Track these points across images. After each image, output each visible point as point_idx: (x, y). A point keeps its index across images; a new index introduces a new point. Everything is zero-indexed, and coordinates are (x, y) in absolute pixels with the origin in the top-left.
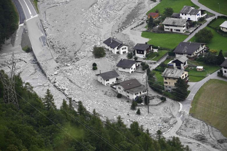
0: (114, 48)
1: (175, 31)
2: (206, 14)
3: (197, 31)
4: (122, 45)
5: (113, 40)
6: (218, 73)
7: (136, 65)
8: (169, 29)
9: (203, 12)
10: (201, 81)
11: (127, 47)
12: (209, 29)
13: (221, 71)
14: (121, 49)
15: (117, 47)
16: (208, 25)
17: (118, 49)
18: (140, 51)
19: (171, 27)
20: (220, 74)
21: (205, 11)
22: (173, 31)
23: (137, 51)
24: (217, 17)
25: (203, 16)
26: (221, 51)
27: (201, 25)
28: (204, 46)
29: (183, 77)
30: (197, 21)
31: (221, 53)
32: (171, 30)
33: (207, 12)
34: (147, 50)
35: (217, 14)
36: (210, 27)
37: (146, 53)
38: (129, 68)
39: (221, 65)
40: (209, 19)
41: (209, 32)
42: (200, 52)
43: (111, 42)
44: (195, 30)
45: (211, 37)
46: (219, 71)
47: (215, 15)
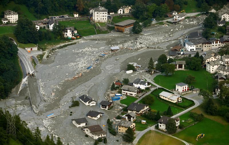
0: (86, 103)
1: (129, 95)
2: (151, 86)
3: (144, 96)
4: (92, 101)
5: (86, 97)
6: (156, 126)
7: (100, 115)
8: (125, 93)
9: (149, 83)
10: (143, 131)
11: (95, 102)
12: (152, 96)
13: (158, 125)
14: (91, 103)
15: (88, 102)
16: (152, 93)
17: (89, 103)
18: (104, 106)
19: (126, 92)
20: (157, 127)
21: (150, 83)
22: (128, 94)
23: (102, 106)
24: (158, 89)
25: (148, 87)
26: (159, 111)
27: (147, 92)
28: (148, 107)
29: (132, 127)
30: (144, 89)
31: (158, 113)
32: (127, 93)
33: (152, 84)
34: (109, 106)
35: (158, 86)
36: (153, 94)
37: (108, 108)
38: (95, 117)
39: (158, 121)
40: (153, 89)
41: (151, 97)
42: (145, 110)
43: (84, 98)
44: (142, 95)
45: (153, 101)
46: (156, 125)
47: (156, 87)
